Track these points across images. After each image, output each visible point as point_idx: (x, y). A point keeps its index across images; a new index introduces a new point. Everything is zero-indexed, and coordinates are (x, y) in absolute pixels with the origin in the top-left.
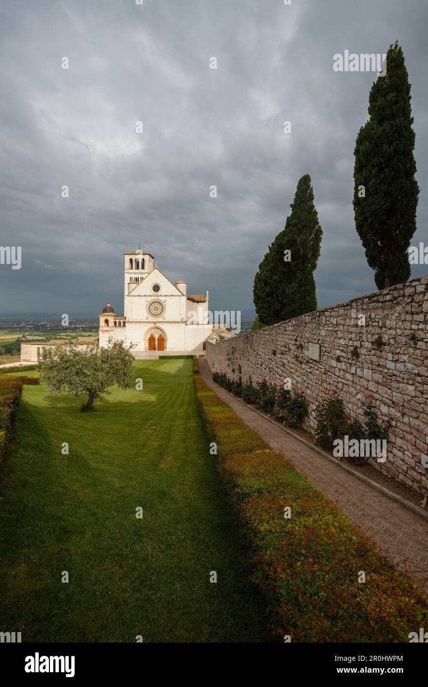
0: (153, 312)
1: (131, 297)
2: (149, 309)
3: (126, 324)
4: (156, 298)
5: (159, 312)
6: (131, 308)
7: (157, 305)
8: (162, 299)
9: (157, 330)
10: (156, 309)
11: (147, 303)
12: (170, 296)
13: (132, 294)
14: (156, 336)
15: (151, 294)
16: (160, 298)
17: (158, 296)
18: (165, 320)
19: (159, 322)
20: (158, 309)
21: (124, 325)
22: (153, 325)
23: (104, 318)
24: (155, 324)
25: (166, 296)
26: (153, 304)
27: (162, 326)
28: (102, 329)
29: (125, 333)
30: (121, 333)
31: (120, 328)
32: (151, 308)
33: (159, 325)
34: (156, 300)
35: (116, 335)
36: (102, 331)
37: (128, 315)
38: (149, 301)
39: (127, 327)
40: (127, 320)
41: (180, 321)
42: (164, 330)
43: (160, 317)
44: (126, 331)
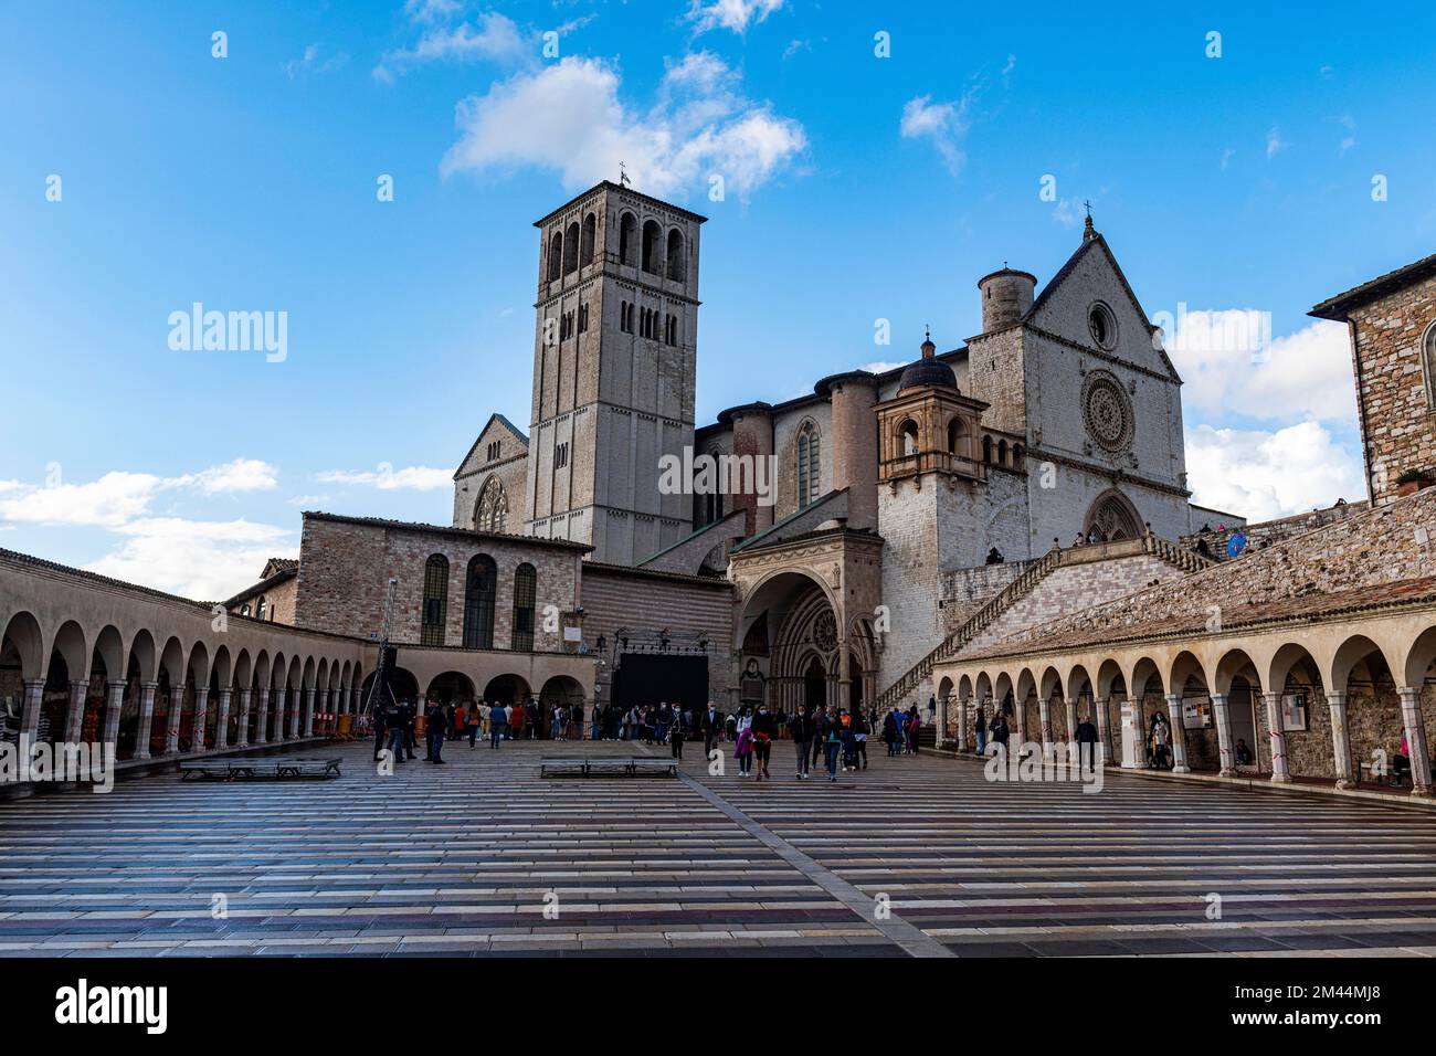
0: (1100, 425)
1: (1036, 337)
2: (1089, 412)
3: (1029, 463)
4: (1106, 365)
5: (1114, 430)
6: (1039, 389)
8: (1125, 376)
9: (1107, 514)
10: (1106, 414)
11: (1082, 379)
12: (1142, 371)
13: (1039, 323)
15: (1093, 346)
16: (1117, 371)
17: (1114, 361)
18: (1134, 473)
19: (1125, 477)
20: (1110, 416)
21: (1020, 468)
22: (1106, 485)
23: (948, 413)
24: (1114, 483)
25: (1133, 367)
26: (1096, 392)
27: (1135, 495)
28: (946, 466)
29: (1027, 504)
30: (1012, 501)
31: (1008, 479)
32: (1092, 407)
33: (1122, 487)
34: (1105, 376)
35: (996, 510)
36: (946, 478)
37: (1031, 417)
38: (1088, 371)
39: (1029, 472)
40: (1030, 441)
41: (1176, 484)
42: (1136, 519)
43: (1122, 453)
44: (1030, 495)
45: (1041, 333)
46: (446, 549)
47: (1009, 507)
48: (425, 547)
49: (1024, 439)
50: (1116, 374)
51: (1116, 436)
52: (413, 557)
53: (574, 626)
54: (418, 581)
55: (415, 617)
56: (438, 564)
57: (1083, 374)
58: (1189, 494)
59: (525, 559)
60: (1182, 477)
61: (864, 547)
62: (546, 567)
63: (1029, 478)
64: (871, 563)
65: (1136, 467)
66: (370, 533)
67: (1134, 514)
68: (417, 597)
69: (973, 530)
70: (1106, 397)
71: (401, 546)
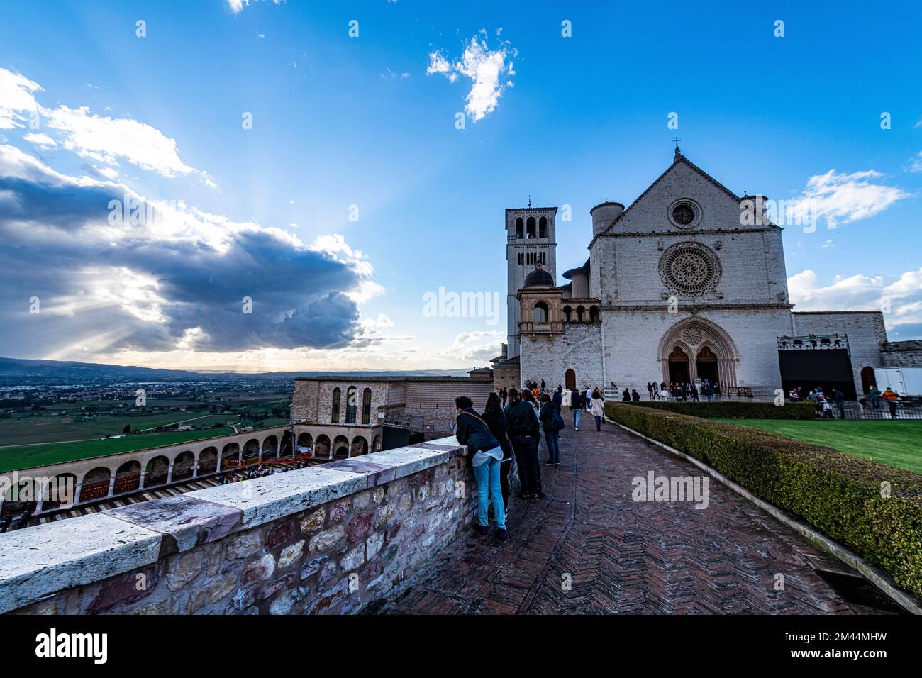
0: (682, 278)
1: (613, 239)
2: (669, 272)
3: (603, 315)
4: (688, 238)
5: (698, 278)
6: (615, 268)
7: (690, 259)
8: (709, 241)
9: (694, 333)
10: (689, 270)
11: (661, 254)
12: (732, 232)
13: (618, 229)
14: (694, 350)
15: (673, 229)
16: (699, 239)
17: (694, 234)
18: (723, 302)
19: (708, 307)
20: (694, 269)
21: (595, 320)
22: (684, 316)
23: (534, 300)
24: (693, 313)
25: (719, 232)
26: (679, 258)
27: (717, 318)
28: (530, 329)
29: (601, 340)
30: (586, 340)
31: (585, 327)
32: (673, 268)
33: (704, 315)
34: (688, 245)
35: (571, 347)
36: (530, 336)
37: (606, 288)
38: (666, 248)
39: (603, 321)
40: (604, 302)
41: (775, 301)
42: (721, 333)
43: (706, 291)
44: (603, 335)
45: (616, 236)
46: (339, 385)
47: (584, 343)
48: (333, 385)
49: (600, 302)
50: (698, 241)
51: (699, 281)
52: (329, 389)
53: (382, 412)
54: (331, 398)
55: (330, 411)
56: (337, 391)
57: (661, 250)
58: (792, 306)
59: (367, 387)
60: (783, 296)
61: (509, 370)
62: (375, 389)
63: (602, 325)
64: (513, 378)
65: (721, 298)
66: (314, 383)
67: (718, 329)
68: (331, 403)
69: (552, 361)
70: (689, 258)
71: (325, 386)
